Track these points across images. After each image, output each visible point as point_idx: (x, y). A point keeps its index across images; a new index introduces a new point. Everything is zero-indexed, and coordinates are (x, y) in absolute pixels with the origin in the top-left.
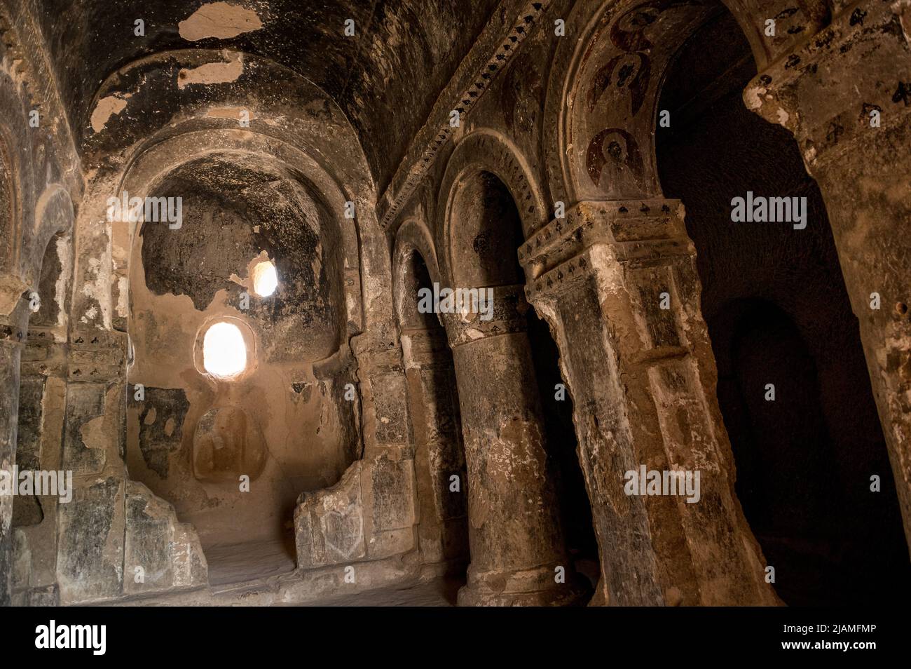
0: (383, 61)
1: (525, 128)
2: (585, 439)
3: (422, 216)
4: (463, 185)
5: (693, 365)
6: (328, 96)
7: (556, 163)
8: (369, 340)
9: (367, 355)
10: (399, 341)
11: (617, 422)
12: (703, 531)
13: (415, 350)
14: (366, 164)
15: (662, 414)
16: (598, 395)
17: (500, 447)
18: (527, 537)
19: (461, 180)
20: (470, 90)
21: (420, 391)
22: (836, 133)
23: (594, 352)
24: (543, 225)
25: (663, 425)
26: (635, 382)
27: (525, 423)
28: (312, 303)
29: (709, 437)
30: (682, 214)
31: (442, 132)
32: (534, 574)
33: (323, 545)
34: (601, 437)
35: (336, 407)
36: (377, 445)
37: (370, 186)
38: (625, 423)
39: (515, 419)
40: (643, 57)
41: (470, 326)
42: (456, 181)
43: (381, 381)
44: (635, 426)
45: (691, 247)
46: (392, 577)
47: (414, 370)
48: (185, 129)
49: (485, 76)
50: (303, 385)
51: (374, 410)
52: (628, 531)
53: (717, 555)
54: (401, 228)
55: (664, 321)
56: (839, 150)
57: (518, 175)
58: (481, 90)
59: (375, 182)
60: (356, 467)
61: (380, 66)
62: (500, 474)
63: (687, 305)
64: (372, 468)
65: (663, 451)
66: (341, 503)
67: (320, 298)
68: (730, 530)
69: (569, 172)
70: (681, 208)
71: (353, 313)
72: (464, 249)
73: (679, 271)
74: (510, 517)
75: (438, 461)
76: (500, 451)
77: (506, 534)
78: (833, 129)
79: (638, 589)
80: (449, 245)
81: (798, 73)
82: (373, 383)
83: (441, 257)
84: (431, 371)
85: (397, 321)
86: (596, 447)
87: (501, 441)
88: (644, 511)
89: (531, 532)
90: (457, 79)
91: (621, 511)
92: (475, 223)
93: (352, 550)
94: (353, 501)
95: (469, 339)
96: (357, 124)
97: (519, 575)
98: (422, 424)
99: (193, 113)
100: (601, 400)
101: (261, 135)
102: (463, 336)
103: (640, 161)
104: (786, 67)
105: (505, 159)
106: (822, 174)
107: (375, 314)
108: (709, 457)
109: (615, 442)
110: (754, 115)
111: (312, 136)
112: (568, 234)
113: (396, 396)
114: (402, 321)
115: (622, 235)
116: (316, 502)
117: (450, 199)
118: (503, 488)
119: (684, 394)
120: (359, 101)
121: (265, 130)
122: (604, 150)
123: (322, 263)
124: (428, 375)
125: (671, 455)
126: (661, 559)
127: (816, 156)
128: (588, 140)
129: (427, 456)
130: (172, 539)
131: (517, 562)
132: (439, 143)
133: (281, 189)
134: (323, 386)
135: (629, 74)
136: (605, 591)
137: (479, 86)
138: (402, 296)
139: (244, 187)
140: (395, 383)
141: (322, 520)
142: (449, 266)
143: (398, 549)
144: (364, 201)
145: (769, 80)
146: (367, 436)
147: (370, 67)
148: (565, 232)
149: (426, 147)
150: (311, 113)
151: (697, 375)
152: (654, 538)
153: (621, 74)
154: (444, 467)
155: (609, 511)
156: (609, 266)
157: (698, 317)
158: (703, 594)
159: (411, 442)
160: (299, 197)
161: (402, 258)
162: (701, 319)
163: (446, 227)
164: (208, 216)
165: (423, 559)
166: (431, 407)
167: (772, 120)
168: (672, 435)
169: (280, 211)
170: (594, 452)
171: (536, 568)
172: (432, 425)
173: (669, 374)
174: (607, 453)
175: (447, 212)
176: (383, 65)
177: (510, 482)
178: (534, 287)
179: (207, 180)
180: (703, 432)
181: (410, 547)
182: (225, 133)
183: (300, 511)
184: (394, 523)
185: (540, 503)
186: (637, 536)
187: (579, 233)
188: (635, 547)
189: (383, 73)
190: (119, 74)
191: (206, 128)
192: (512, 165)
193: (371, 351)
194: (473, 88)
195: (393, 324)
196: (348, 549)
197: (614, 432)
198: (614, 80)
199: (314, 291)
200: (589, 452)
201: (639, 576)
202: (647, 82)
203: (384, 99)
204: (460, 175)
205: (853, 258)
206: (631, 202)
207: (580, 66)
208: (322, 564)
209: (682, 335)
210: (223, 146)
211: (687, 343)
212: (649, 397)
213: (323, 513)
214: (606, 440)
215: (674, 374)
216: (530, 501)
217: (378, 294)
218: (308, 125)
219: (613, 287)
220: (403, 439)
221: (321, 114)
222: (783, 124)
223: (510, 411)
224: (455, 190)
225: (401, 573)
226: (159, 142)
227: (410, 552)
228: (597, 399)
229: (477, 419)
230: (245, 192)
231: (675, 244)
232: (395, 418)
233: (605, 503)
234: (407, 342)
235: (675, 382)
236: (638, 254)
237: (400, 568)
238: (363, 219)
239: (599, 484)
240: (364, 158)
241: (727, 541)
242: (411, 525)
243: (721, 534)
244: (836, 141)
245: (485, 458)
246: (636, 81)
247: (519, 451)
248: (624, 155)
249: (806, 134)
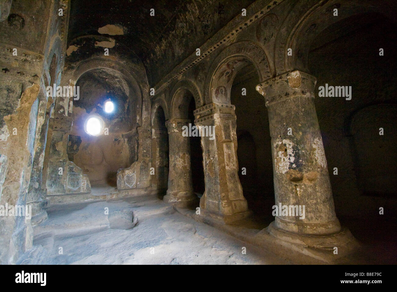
0: (158, 52)
1: (200, 81)
2: (205, 159)
3: (164, 97)
4: (179, 91)
5: (233, 144)
6: (138, 58)
7: (208, 92)
8: (143, 129)
9: (142, 133)
10: (151, 130)
11: (214, 155)
12: (231, 181)
13: (155, 133)
14: (147, 79)
15: (225, 154)
16: (210, 149)
17: (180, 160)
18: (184, 183)
19: (179, 90)
20: (186, 68)
21: (156, 144)
22: (273, 99)
24: (201, 106)
25: (225, 157)
26: (220, 147)
27: (187, 155)
28: (123, 116)
29: (234, 161)
30: (235, 109)
31: (175, 76)
32: (185, 192)
33: (125, 184)
34: (210, 159)
35: (128, 147)
36: (142, 158)
37: (147, 85)
38: (216, 156)
39: (184, 154)
40: (232, 70)
41: (175, 129)
42: (177, 90)
43: (145, 140)
44: (219, 157)
45: (236, 117)
46: (143, 193)
47: (154, 138)
48: (97, 59)
49: (191, 65)
50: (118, 139)
51: (142, 148)
52: (214, 181)
53: (233, 187)
54: (156, 99)
55: (228, 133)
56: (273, 103)
57: (197, 92)
58: (189, 68)
59: (149, 85)
60: (135, 163)
61: (157, 53)
62: (179, 167)
63: (233, 130)
64: (140, 164)
65: (224, 163)
66: (130, 173)
67: (126, 115)
68: (236, 182)
69: (211, 94)
70: (235, 107)
71: (139, 121)
72: (176, 108)
73: (232, 122)
74: (180, 178)
75: (158, 164)
76: (179, 161)
77: (179, 182)
78: (272, 98)
79: (214, 194)
80: (172, 106)
81: (268, 85)
82: (143, 141)
83: (169, 109)
84: (159, 139)
85: (151, 125)
86: (208, 161)
87: (180, 159)
88: (218, 176)
89: (185, 182)
90: (182, 64)
91: (212, 176)
92: (180, 102)
93: (132, 186)
94: (134, 172)
95: (174, 132)
96: (146, 67)
97: (181, 193)
98: (155, 153)
99: (98, 55)
100: (211, 150)
101: (117, 65)
102: (173, 131)
103: (227, 95)
104: (266, 84)
105: (193, 88)
106: (269, 107)
107: (145, 122)
108: (234, 165)
109: (213, 160)
110: (257, 91)
111: (133, 68)
112: (208, 110)
113: (148, 145)
114: (153, 125)
115: (221, 112)
116: (123, 172)
117: (175, 94)
118: (179, 171)
119: (230, 151)
120: (148, 61)
121: (119, 64)
122: (219, 91)
123: (128, 104)
124: (158, 140)
125: (226, 164)
126: (221, 187)
127: (268, 103)
128: (216, 88)
129: (156, 162)
130: (81, 179)
131: (181, 189)
132: (173, 79)
133: (118, 81)
134: (124, 140)
135: (228, 73)
136: (206, 195)
137: (188, 67)
138: (153, 118)
139: (107, 79)
140: (148, 142)
141: (125, 177)
142: (171, 112)
143: (145, 186)
144: (145, 89)
145: (262, 85)
146: (139, 155)
147: (154, 54)
148: (208, 109)
149: (169, 79)
150: (133, 62)
151: (233, 147)
152: (220, 182)
153: (226, 73)
154: (160, 165)
155: (209, 176)
156: (218, 119)
157: (235, 133)
158: (229, 195)
159: (151, 158)
160: (124, 85)
161: (155, 108)
162: (236, 134)
163: (172, 101)
164: (94, 85)
165: (152, 189)
166: (158, 149)
167: (260, 93)
168: (227, 159)
169: (117, 87)
170: (207, 162)
171: (185, 191)
172: (158, 154)
173: (228, 146)
174: (211, 162)
175: (173, 98)
176: (158, 53)
177: (181, 169)
178: (197, 121)
179: (96, 75)
180: (233, 160)
181: (148, 186)
182: (107, 63)
183: (119, 174)
184: (144, 179)
185: (188, 175)
186: (216, 182)
187: (211, 110)
188: (215, 184)
189: (158, 56)
190: (76, 39)
191: (101, 60)
192: (195, 90)
193: (143, 132)
194: (187, 67)
195: (150, 125)
196: (131, 185)
197: (213, 158)
198: (225, 74)
199: (125, 113)
200: (206, 162)
201: (215, 191)
202: (231, 76)
203: (157, 62)
204: (179, 89)
205: (272, 125)
206: (224, 104)
207: (218, 70)
208: (124, 189)
209: (231, 137)
210: (105, 67)
211: (232, 139)
212: (223, 150)
213: (125, 175)
214: (211, 160)
215: (229, 146)
216: (186, 175)
217: (146, 116)
218: (133, 65)
219: (218, 124)
220: (149, 157)
221: (136, 63)
222: (263, 95)
223: (183, 152)
224: (177, 92)
225: (146, 192)
226: (86, 62)
227: (149, 187)
228: (210, 150)
229: (174, 153)
230: (107, 80)
231: (233, 116)
232: (147, 151)
233: (209, 174)
234: (153, 131)
235: (229, 148)
236: (224, 117)
237: (145, 191)
238: (144, 95)
239: (208, 170)
240: (147, 77)
241: (235, 184)
242: (149, 180)
243: (234, 182)
244: (273, 101)
245: (175, 163)
246: (229, 75)
247: (184, 162)
248: (224, 93)
249: (267, 98)
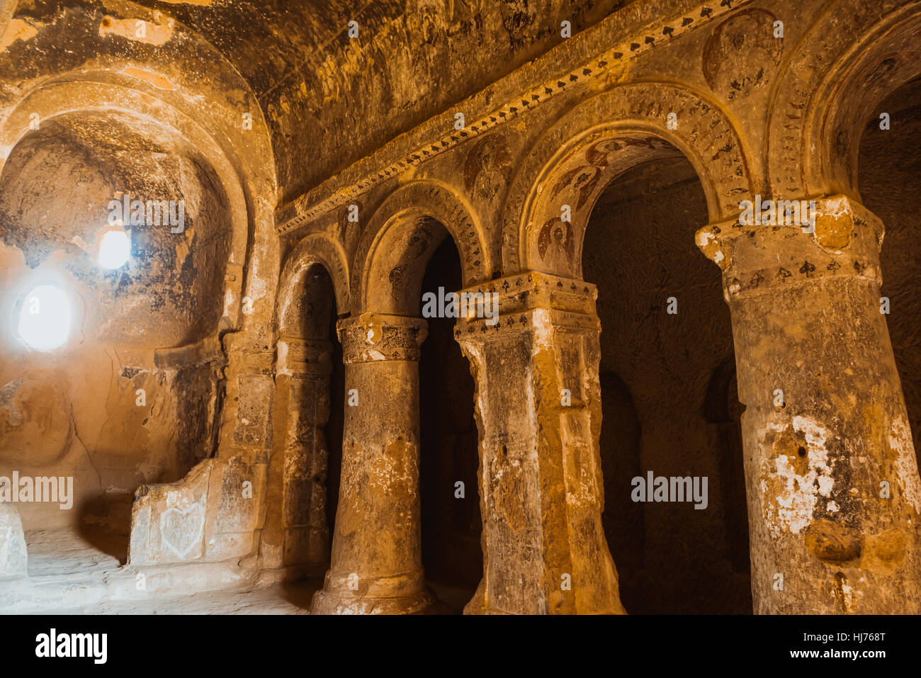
0: (330, 80)
1: (485, 194)
2: (490, 464)
3: (337, 234)
4: (401, 222)
5: (587, 416)
6: (250, 89)
7: (515, 234)
8: (246, 340)
9: (241, 353)
10: (274, 346)
11: (526, 453)
12: (581, 548)
13: (290, 358)
14: (273, 166)
15: (565, 451)
16: (511, 429)
17: (383, 462)
18: (394, 547)
19: (400, 217)
20: (435, 145)
21: (287, 398)
22: (758, 280)
23: (515, 393)
24: (485, 280)
25: (564, 461)
26: (549, 423)
27: (407, 443)
28: (168, 287)
29: (591, 475)
30: (596, 297)
31: (388, 169)
32: (395, 581)
33: (159, 542)
34: (508, 464)
35: (175, 399)
36: (233, 445)
37: (273, 189)
38: (534, 455)
39: (400, 438)
40: (599, 171)
41: (374, 347)
42: (394, 216)
43: (249, 382)
44: (542, 458)
45: (599, 324)
46: (228, 580)
47: (285, 376)
48: (101, 78)
49: (453, 139)
50: (137, 371)
51: (236, 410)
52: (520, 544)
53: (588, 568)
54: (306, 239)
55: (574, 378)
56: (757, 292)
57: (469, 231)
58: (444, 148)
59: (279, 186)
60: (206, 465)
61: (324, 84)
62: (378, 487)
63: (590, 369)
64: (225, 468)
65: (563, 481)
66: (185, 500)
67: (179, 284)
68: (598, 549)
69: (525, 243)
70: (596, 291)
71: (230, 309)
72: (381, 276)
73: (588, 340)
74: (382, 528)
75: (293, 468)
76: (383, 466)
77: (375, 543)
78: (756, 277)
79: (522, 593)
80: (369, 270)
81: (740, 233)
82: (240, 383)
83: (356, 281)
84: (300, 380)
85: (275, 327)
86: (501, 472)
87: (385, 457)
88: (540, 528)
89: (398, 542)
90: (422, 131)
91: (515, 527)
92: (396, 257)
93: (188, 550)
94: (197, 499)
95: (370, 359)
96: (273, 125)
97: (382, 582)
98: (283, 431)
99: (108, 65)
100: (514, 433)
101: (170, 107)
102: (365, 356)
103: (573, 247)
104: (733, 226)
105: (459, 214)
106: (738, 305)
107: (256, 315)
108: (590, 490)
109: (521, 470)
110: (697, 249)
111: (226, 124)
112: (513, 294)
113: (261, 399)
114: (282, 327)
115: (555, 304)
116: (159, 496)
117: (382, 230)
118: (380, 501)
119: (580, 438)
120: (285, 106)
121: (179, 104)
122: (552, 233)
123: (190, 249)
124: (297, 383)
125: (567, 485)
126: (549, 568)
127: (740, 291)
128: (543, 222)
129: (283, 462)
131: (383, 569)
132: (381, 177)
133: (163, 163)
134: (163, 375)
135: (584, 180)
136: (486, 594)
137: (444, 144)
138: (288, 302)
139: (120, 149)
140: (262, 385)
141: (163, 515)
142: (364, 289)
143: (236, 553)
144: (265, 201)
145: (719, 231)
146: (224, 434)
147: (312, 81)
148: (512, 291)
149: (365, 176)
150: (230, 101)
151: (589, 424)
152: (546, 551)
153: (579, 178)
154: (297, 475)
155: (503, 527)
156: (546, 327)
157: (597, 380)
158: (577, 599)
159: (267, 447)
160: (183, 176)
161: (299, 267)
162: (598, 382)
163: (370, 253)
164: (66, 168)
165: (262, 564)
166: (295, 416)
167: (709, 256)
168: (569, 469)
169: (153, 184)
170: (498, 476)
171: (398, 576)
172: (292, 433)
173: (573, 421)
174: (510, 477)
175: (375, 241)
176: (328, 85)
177: (387, 495)
178: (466, 328)
179: (83, 133)
180: (588, 471)
181: (249, 551)
182: (134, 94)
183: (141, 504)
184: (236, 525)
185: (409, 517)
186: (529, 549)
187: (524, 296)
188: (525, 557)
189: (326, 91)
191: (114, 83)
192: (464, 220)
193: (245, 351)
194: (438, 144)
195: (271, 328)
196: (185, 548)
197: (521, 461)
198: (574, 181)
199: (173, 276)
200: (492, 475)
201: (524, 582)
202: (593, 189)
203: (317, 114)
204: (401, 213)
205: (752, 365)
206: (565, 280)
207: (557, 166)
208: (155, 562)
209: (583, 391)
210: (128, 107)
211: (585, 398)
212: (558, 436)
213: (164, 507)
214: (512, 467)
215: (576, 422)
216: (402, 514)
217: (262, 296)
218: (223, 112)
219: (546, 344)
220: (260, 442)
221: (240, 105)
222: (717, 261)
223: (397, 431)
224: (391, 224)
225: (237, 577)
226: (59, 83)
227: (250, 556)
228: (510, 433)
229: (365, 434)
230: (120, 154)
231: (590, 320)
232: (255, 420)
233: (501, 520)
234: (283, 348)
235: (575, 428)
236: (565, 322)
237: (236, 572)
238: (260, 219)
239: (498, 503)
240: (272, 159)
241: (595, 558)
242: (252, 530)
243: (592, 551)
244: (757, 285)
245: (367, 470)
246: (586, 186)
247: (399, 468)
248: (563, 240)
249: (735, 273)
